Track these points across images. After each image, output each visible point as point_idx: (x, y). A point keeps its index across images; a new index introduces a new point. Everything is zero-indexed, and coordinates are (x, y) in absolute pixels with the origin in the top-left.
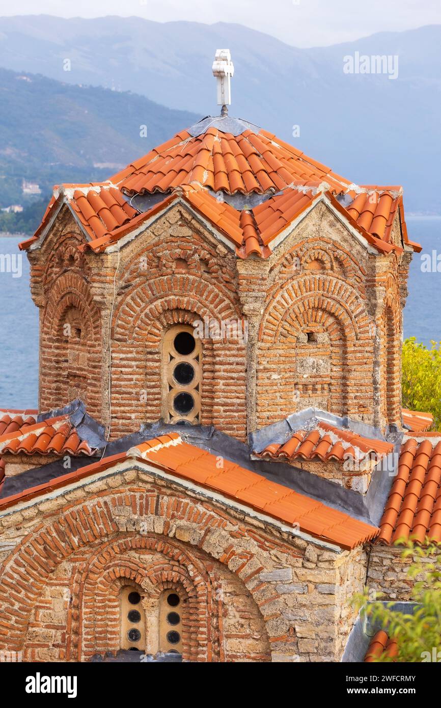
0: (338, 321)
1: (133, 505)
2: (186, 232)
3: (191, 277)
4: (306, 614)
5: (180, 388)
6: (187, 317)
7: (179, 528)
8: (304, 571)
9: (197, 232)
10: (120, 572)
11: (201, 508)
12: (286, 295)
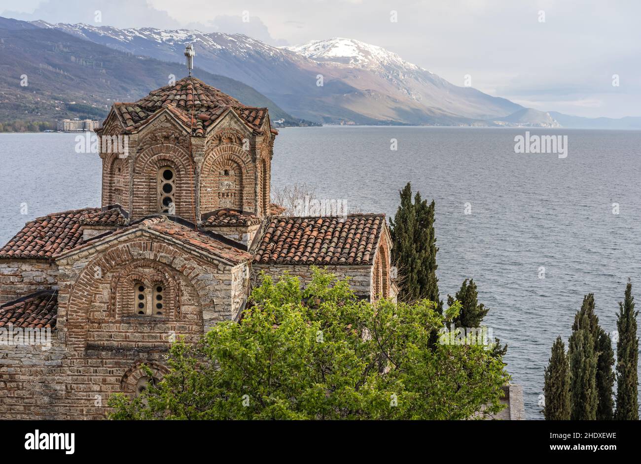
0: (239, 165)
1: (140, 246)
2: (169, 125)
3: (170, 145)
4: (218, 293)
5: (166, 195)
6: (169, 163)
7: (161, 257)
8: (217, 275)
9: (174, 125)
10: (134, 277)
11: (171, 248)
12: (214, 154)
